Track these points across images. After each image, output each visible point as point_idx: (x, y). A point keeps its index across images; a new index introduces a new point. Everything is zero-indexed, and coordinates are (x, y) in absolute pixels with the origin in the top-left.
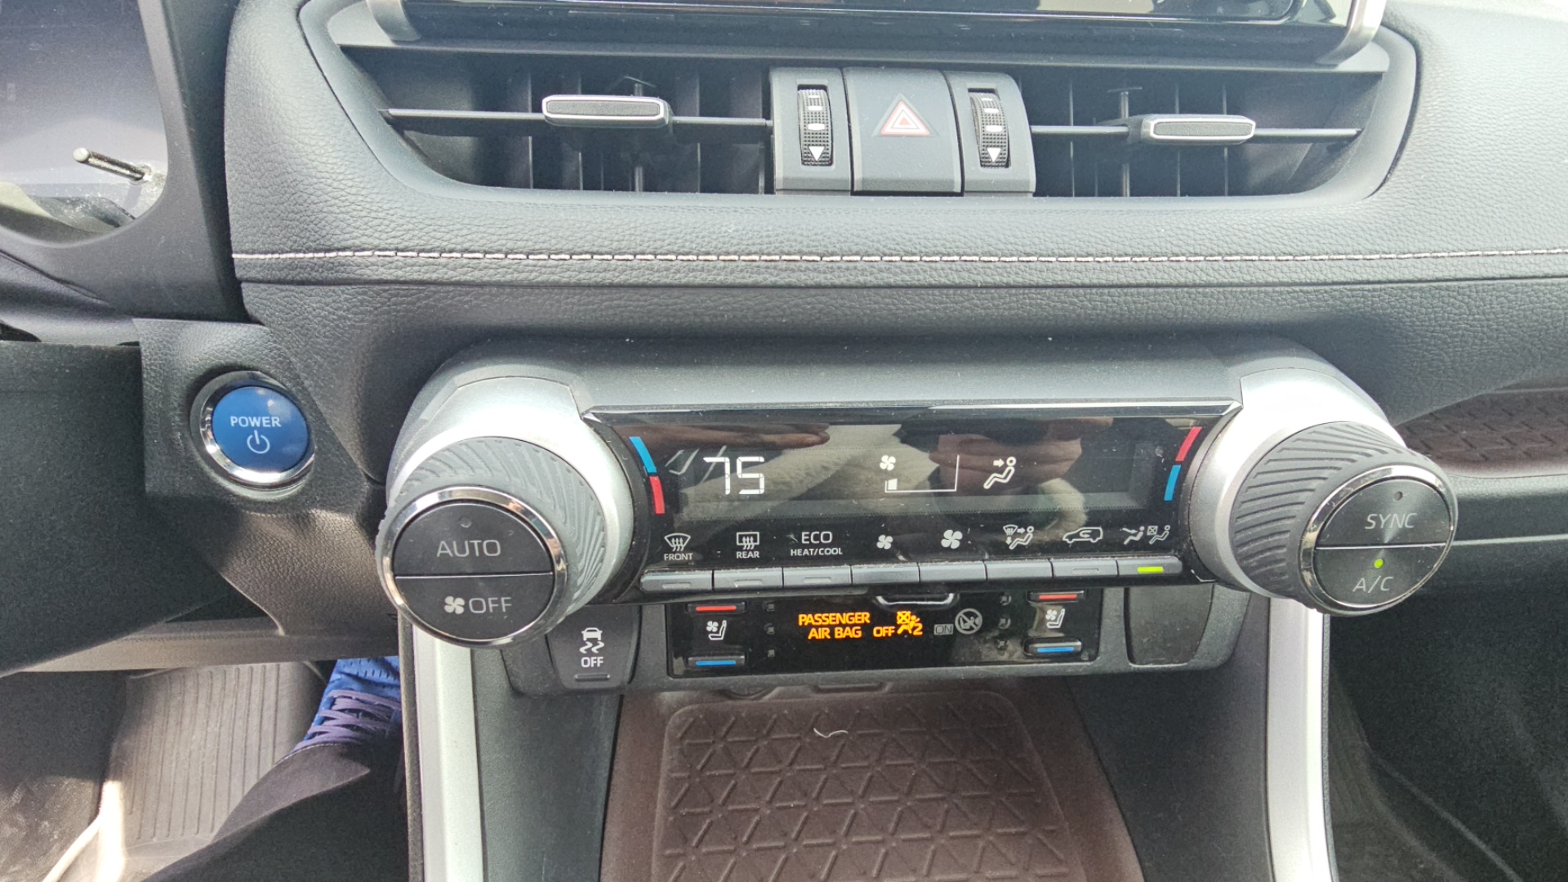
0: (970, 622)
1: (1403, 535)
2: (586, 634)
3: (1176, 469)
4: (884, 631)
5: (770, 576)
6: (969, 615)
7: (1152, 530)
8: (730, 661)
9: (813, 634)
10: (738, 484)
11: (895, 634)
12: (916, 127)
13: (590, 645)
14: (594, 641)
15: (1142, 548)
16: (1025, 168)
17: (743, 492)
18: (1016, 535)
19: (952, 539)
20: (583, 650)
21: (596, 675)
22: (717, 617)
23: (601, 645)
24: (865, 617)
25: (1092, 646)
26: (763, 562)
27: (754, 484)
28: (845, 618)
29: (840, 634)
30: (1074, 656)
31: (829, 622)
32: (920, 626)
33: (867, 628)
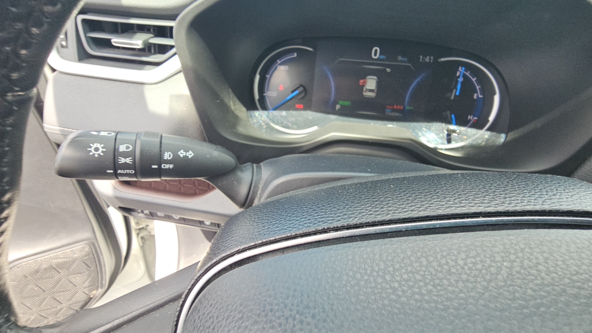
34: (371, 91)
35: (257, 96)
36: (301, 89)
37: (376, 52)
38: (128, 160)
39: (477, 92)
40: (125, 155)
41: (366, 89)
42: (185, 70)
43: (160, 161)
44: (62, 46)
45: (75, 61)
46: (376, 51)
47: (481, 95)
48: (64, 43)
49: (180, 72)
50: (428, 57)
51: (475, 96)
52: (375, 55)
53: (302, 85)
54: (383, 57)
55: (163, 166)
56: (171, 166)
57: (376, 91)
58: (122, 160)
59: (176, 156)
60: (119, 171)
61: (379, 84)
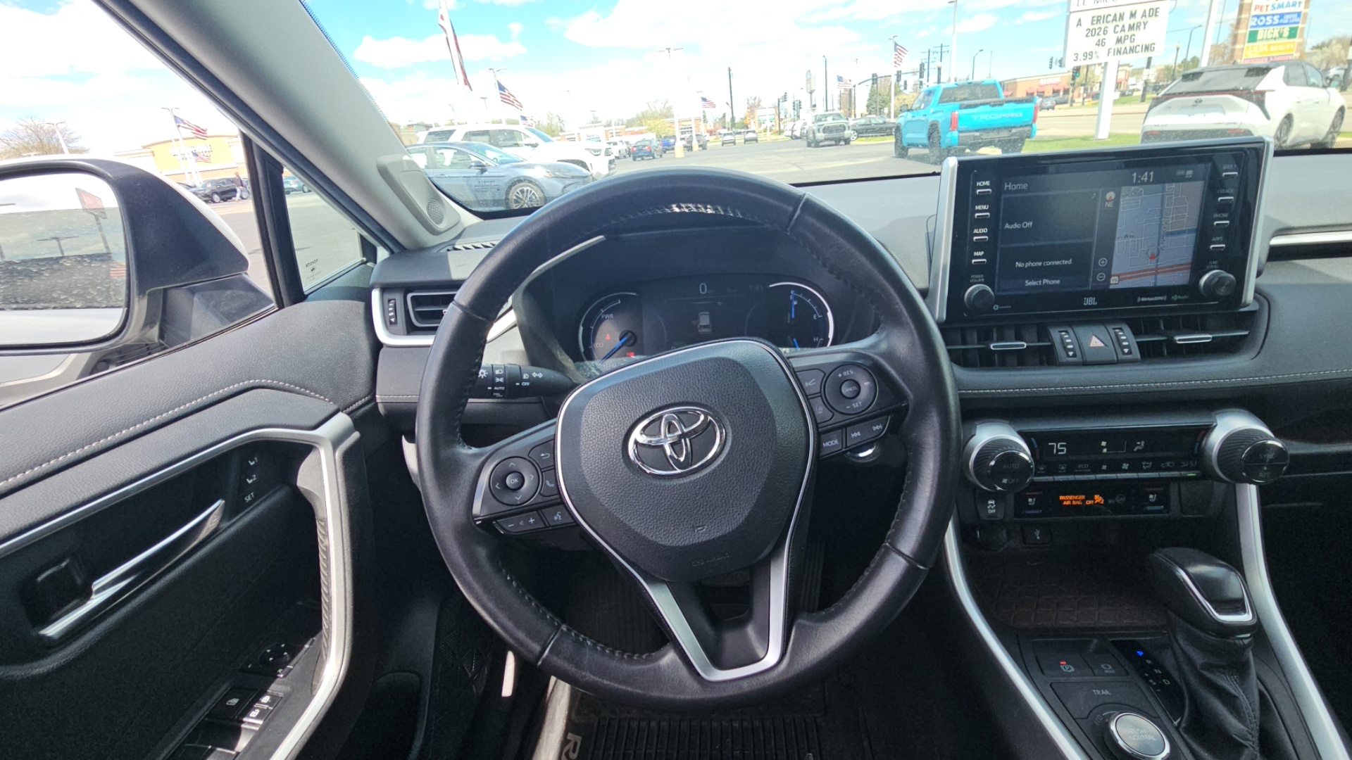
0: (1122, 499)
1: (1271, 460)
2: (990, 502)
3: (1197, 444)
4: (1089, 502)
5: (1071, 477)
6: (1121, 497)
7: (1191, 463)
8: (1036, 512)
9: (1065, 503)
10: (1058, 451)
11: (1094, 503)
12: (1100, 344)
14: (992, 505)
15: (1188, 469)
16: (1137, 354)
17: (1060, 453)
18: (1146, 465)
19: (1125, 466)
20: (988, 507)
21: (993, 515)
22: (1032, 497)
23: (995, 506)
24: (1083, 497)
25: (1167, 508)
27: (1063, 451)
28: (1076, 497)
29: (1074, 503)
30: (1160, 512)
31: (1071, 498)
32: (1103, 500)
33: (1083, 501)
34: (705, 327)
35: (582, 349)
36: (630, 334)
37: (703, 289)
38: (501, 380)
39: (815, 313)
40: (499, 376)
41: (701, 326)
42: (519, 325)
43: (521, 380)
44: (391, 323)
45: (404, 335)
46: (703, 286)
47: (820, 315)
48: (393, 320)
49: (515, 326)
50: (757, 286)
51: (815, 317)
52: (703, 290)
53: (628, 332)
54: (711, 291)
55: (522, 384)
56: (528, 384)
57: (711, 326)
58: (498, 380)
59: (531, 376)
60: (496, 388)
61: (712, 318)
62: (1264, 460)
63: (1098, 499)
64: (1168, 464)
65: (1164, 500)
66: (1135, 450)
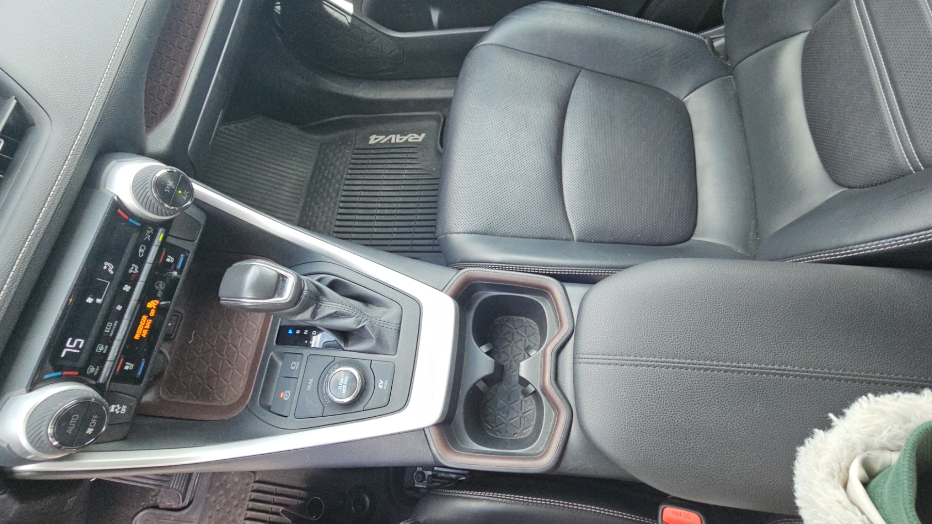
0: (161, 285)
1: (175, 184)
2: (112, 411)
4: (152, 313)
5: (116, 344)
6: (158, 285)
7: (148, 232)
8: (143, 364)
9: (144, 336)
10: (77, 348)
11: (155, 309)
13: (116, 410)
15: (153, 236)
17: (80, 347)
18: (134, 270)
19: (127, 288)
20: (117, 412)
22: (124, 365)
23: (118, 406)
24: (144, 317)
25: (184, 251)
26: (110, 345)
27: (79, 343)
28: (142, 324)
29: (148, 327)
31: (141, 329)
32: (155, 301)
33: (149, 318)
62: (171, 189)
63: (152, 304)
64: (141, 250)
65: (175, 251)
66: (112, 272)
